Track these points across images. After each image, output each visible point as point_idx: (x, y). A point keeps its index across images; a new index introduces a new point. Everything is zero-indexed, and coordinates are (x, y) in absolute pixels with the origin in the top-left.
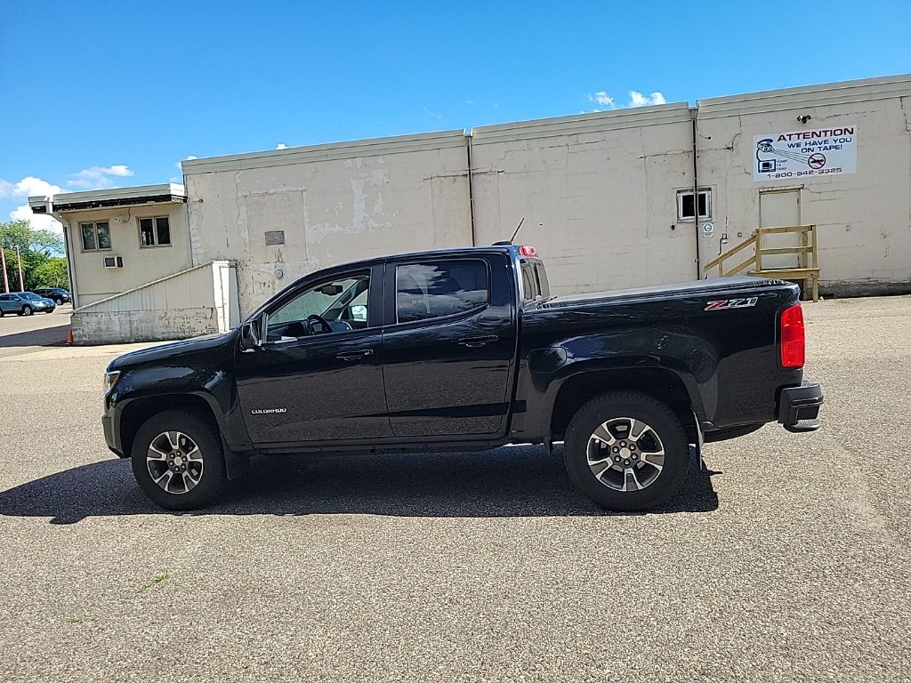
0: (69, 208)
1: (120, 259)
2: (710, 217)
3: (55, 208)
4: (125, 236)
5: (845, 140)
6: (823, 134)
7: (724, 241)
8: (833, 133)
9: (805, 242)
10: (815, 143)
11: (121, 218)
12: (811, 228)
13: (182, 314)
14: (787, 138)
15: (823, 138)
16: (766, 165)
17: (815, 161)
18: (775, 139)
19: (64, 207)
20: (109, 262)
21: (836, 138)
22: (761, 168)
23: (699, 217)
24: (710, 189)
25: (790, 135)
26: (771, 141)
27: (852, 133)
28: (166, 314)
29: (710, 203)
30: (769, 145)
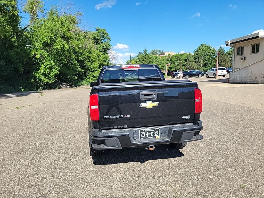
0: (233, 43)
1: (245, 58)
3: (230, 44)
4: (247, 50)
11: (247, 45)
13: (255, 76)
19: (232, 43)
20: (242, 59)
28: (251, 75)
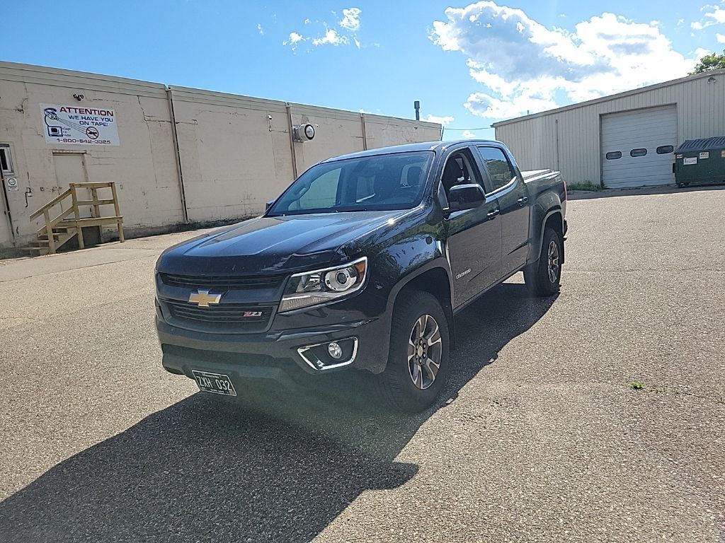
2: (12, 171)
5: (109, 120)
6: (93, 112)
7: (29, 194)
8: (100, 113)
9: (95, 197)
10: (88, 118)
12: (111, 185)
14: (67, 110)
15: (93, 115)
16: (54, 130)
17: (91, 133)
18: (58, 109)
21: (103, 117)
22: (51, 133)
23: (4, 171)
24: (8, 146)
25: (69, 108)
26: (55, 111)
27: (112, 115)
29: (11, 160)
30: (54, 114)
